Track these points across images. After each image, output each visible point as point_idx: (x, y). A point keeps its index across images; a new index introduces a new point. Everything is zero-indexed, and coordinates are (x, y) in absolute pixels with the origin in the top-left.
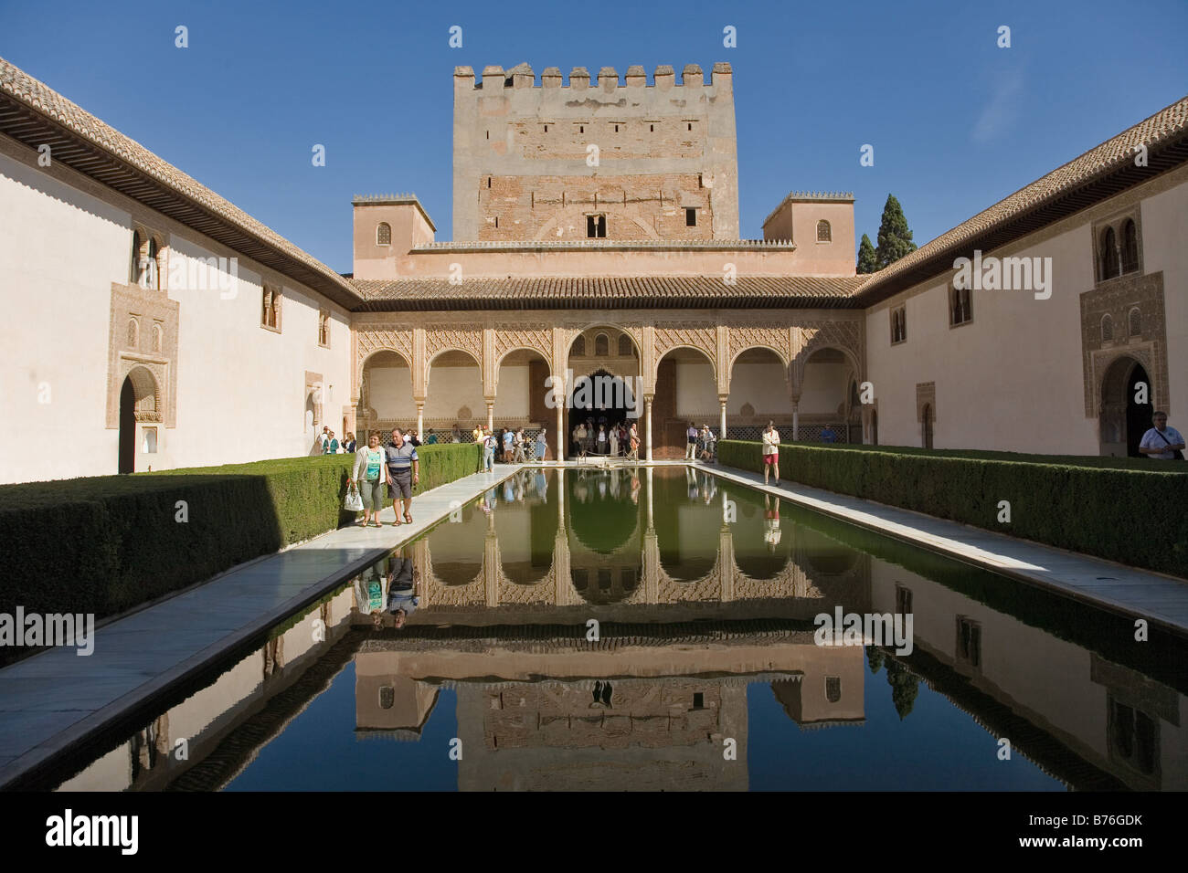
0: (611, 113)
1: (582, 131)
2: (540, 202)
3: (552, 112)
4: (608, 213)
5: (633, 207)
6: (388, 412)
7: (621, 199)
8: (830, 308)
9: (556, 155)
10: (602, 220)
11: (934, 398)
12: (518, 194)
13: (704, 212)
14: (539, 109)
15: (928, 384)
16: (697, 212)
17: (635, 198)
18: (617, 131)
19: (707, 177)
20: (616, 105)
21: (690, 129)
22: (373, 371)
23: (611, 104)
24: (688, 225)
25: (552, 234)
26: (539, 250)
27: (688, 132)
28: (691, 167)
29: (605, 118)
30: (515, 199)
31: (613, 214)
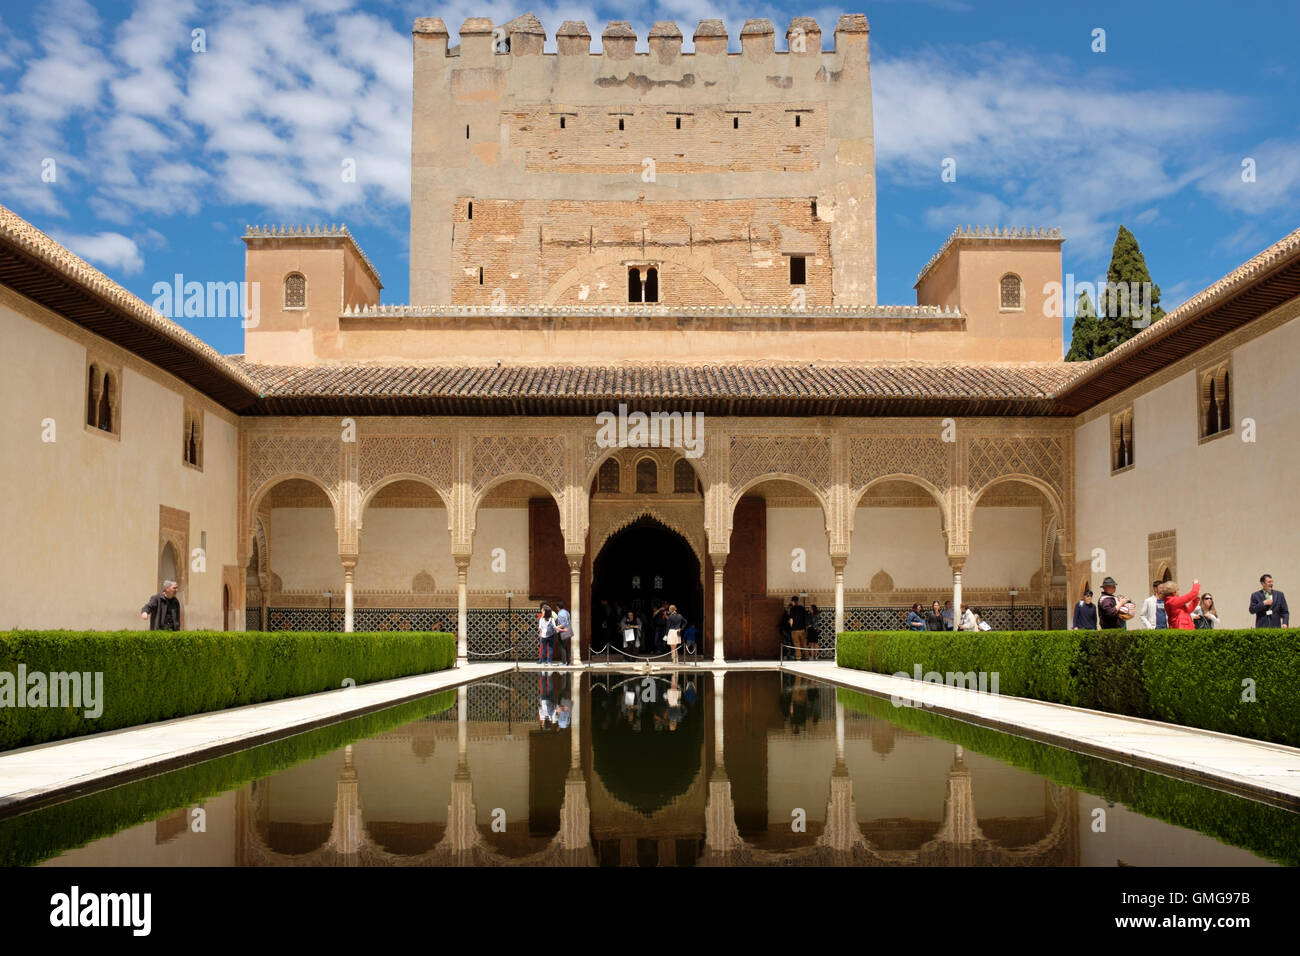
0: (671, 97)
1: (622, 127)
2: (552, 243)
3: (574, 95)
4: (663, 262)
5: (703, 254)
6: (298, 580)
7: (684, 239)
8: (1015, 415)
9: (578, 166)
10: (652, 273)
11: (1175, 558)
12: (516, 230)
13: (819, 262)
14: (552, 90)
15: (1166, 535)
16: (808, 262)
17: (706, 238)
18: (678, 127)
19: (825, 204)
20: (680, 84)
21: (798, 124)
22: (276, 513)
23: (670, 82)
24: (792, 283)
25: (571, 295)
26: (548, 322)
27: (795, 129)
28: (797, 187)
29: (659, 107)
30: (509, 239)
31: (670, 266)
